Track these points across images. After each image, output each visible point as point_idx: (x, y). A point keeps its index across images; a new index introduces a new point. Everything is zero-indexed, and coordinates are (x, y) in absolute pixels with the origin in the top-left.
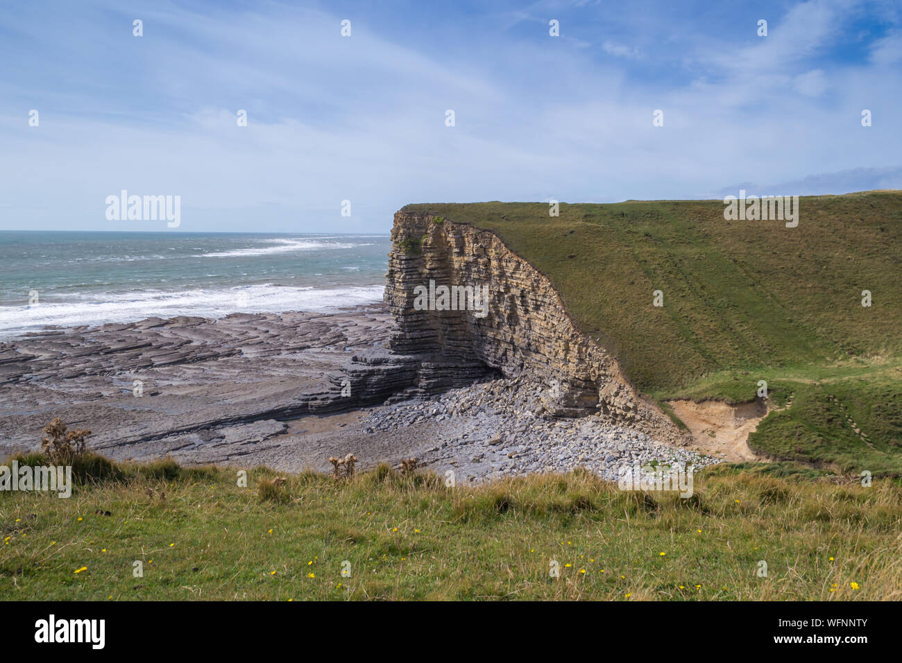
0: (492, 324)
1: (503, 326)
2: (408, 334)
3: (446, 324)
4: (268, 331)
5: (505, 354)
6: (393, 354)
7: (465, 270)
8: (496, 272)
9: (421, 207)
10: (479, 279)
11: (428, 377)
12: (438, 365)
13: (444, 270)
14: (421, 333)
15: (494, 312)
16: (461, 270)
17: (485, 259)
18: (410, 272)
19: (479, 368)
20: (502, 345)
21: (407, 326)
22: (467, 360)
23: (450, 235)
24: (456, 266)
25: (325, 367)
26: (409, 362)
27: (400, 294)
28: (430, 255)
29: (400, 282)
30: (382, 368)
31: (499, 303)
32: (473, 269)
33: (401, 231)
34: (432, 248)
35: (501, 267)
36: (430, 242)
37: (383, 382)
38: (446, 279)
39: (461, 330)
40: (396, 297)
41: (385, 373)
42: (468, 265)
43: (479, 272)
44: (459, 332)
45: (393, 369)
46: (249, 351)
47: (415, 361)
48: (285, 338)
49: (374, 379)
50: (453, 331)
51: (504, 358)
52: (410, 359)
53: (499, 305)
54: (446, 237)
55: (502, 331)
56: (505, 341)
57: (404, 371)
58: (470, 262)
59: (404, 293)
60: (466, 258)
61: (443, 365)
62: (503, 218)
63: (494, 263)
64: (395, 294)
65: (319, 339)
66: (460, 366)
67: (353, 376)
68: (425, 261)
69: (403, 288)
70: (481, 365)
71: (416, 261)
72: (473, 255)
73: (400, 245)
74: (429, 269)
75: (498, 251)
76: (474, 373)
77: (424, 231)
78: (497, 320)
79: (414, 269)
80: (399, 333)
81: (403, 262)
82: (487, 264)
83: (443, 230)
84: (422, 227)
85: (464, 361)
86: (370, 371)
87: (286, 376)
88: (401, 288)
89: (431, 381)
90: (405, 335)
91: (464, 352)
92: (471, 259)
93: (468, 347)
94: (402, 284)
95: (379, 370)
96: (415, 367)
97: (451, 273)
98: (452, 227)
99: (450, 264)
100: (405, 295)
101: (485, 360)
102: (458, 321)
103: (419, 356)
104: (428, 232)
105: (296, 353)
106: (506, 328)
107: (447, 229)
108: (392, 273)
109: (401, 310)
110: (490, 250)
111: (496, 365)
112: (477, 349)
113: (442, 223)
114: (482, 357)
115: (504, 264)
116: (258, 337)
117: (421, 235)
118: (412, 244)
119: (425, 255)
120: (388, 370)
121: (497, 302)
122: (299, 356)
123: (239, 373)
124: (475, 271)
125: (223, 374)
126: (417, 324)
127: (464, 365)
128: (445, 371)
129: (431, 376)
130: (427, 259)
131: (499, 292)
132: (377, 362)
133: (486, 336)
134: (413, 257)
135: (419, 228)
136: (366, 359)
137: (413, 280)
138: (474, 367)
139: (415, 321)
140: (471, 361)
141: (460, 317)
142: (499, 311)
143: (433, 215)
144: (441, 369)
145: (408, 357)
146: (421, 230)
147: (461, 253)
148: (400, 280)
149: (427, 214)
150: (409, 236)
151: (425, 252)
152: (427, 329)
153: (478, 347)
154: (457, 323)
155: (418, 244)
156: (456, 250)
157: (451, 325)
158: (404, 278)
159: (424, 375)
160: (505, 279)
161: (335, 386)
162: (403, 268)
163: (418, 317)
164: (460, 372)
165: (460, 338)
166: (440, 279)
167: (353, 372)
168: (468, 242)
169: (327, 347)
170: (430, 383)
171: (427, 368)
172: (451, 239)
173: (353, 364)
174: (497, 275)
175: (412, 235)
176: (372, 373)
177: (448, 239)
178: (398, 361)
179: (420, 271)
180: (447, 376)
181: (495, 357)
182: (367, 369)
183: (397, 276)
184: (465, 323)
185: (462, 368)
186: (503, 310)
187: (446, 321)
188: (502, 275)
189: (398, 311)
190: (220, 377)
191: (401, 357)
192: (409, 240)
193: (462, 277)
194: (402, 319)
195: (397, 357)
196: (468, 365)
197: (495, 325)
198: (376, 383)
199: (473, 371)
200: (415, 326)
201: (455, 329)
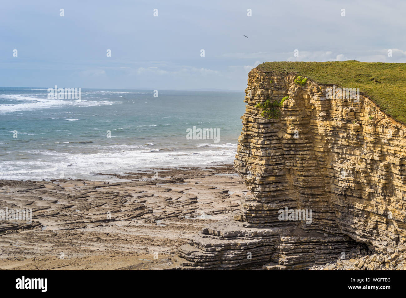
0: (361, 195)
1: (374, 197)
2: (266, 205)
3: (308, 194)
4: (56, 202)
5: (375, 228)
6: (248, 227)
7: (331, 136)
8: (369, 138)
9: (279, 65)
10: (348, 146)
11: (288, 252)
12: (299, 239)
13: (306, 136)
14: (279, 204)
15: (365, 181)
16: (326, 135)
17: (356, 124)
18: (269, 137)
19: (342, 242)
20: (373, 218)
21: (265, 197)
22: (329, 233)
23: (315, 98)
24: (321, 131)
25: (146, 242)
26: (267, 236)
27: (257, 161)
28: (291, 118)
29: (257, 148)
30: (239, 242)
31: (372, 172)
32: (341, 135)
33: (259, 92)
34: (293, 112)
35: (376, 133)
36: (291, 105)
37: (240, 258)
38: (308, 145)
39: (323, 201)
40: (251, 164)
41: (242, 248)
42: (335, 131)
43: (348, 137)
44: (322, 204)
45: (251, 244)
46: (49, 224)
47: (273, 235)
48: (81, 209)
49: (231, 254)
50: (315, 202)
51: (375, 231)
52: (269, 232)
53: (372, 174)
54: (309, 99)
55: (373, 203)
56: (376, 214)
57: (262, 246)
58: (338, 127)
59: (261, 160)
60: (333, 123)
61: (305, 239)
62: (373, 79)
63: (368, 129)
64: (251, 160)
65: (120, 211)
66: (322, 240)
67: (207, 251)
68: (285, 125)
69: (261, 155)
70: (344, 239)
71: (276, 125)
72: (342, 119)
73: (258, 107)
74: (290, 134)
75: (373, 116)
76: (337, 248)
77: (284, 92)
78: (368, 190)
79: (273, 134)
80: (255, 204)
81: (261, 126)
82: (359, 130)
83: (306, 92)
84: (283, 88)
85: (326, 235)
86: (226, 245)
87: (107, 251)
88: (259, 154)
89: (292, 257)
90: (263, 207)
91: (326, 225)
92: (340, 124)
93: (331, 220)
94: (259, 151)
95: (236, 244)
96: (273, 241)
97: (314, 138)
98: (318, 89)
99: (314, 129)
100: (263, 162)
101: (350, 235)
102: (320, 191)
103: (277, 230)
104: (289, 93)
105: (102, 226)
106: (380, 199)
107: (311, 90)
108: (247, 137)
109: (258, 178)
110: (362, 115)
111: (365, 240)
112: (342, 222)
113: (305, 84)
114: (347, 231)
115: (380, 130)
116: (50, 207)
117: (281, 97)
118: (271, 106)
119: (286, 119)
120: (246, 244)
121: (369, 171)
122: (108, 229)
123: (52, 247)
124: (343, 137)
125: (35, 248)
126: (275, 194)
127: (327, 240)
128: (307, 246)
129: (292, 251)
130: (288, 123)
131: (372, 160)
132: (232, 236)
133: (353, 208)
134: (272, 120)
135: (278, 89)
136: (219, 232)
137: (272, 145)
138: (337, 242)
139: (274, 191)
140: (334, 235)
141: (323, 187)
142: (370, 180)
143: (294, 75)
144: (301, 243)
145: (266, 230)
146: (280, 92)
147: (328, 117)
148: (258, 146)
149: (288, 74)
150: (268, 98)
151: (286, 115)
152: (285, 200)
153: (343, 220)
154: (319, 193)
155: (278, 106)
156: (323, 114)
157: (313, 195)
158: (262, 143)
159: (284, 250)
160: (379, 145)
161: (186, 262)
162: (262, 133)
163: (277, 187)
164: (322, 247)
165: (323, 209)
166: (302, 145)
167: (207, 246)
168: (336, 105)
169: (133, 220)
170: (291, 259)
171: (286, 242)
172: (316, 101)
173: (204, 237)
174: (371, 142)
175: (271, 97)
176: (227, 248)
177: (312, 101)
178: (256, 235)
179: (280, 136)
180: (308, 252)
181: (364, 231)
182: (222, 243)
183: (254, 141)
184: (328, 194)
185: (325, 242)
186: (377, 179)
187: (308, 191)
188: (377, 142)
189: (255, 179)
190: (34, 251)
191: (259, 231)
192: (268, 101)
193: (327, 143)
194: (259, 189)
195: (253, 230)
196: (330, 239)
197: (365, 196)
198: (233, 259)
199: (336, 246)
200: (274, 196)
201: (317, 200)
